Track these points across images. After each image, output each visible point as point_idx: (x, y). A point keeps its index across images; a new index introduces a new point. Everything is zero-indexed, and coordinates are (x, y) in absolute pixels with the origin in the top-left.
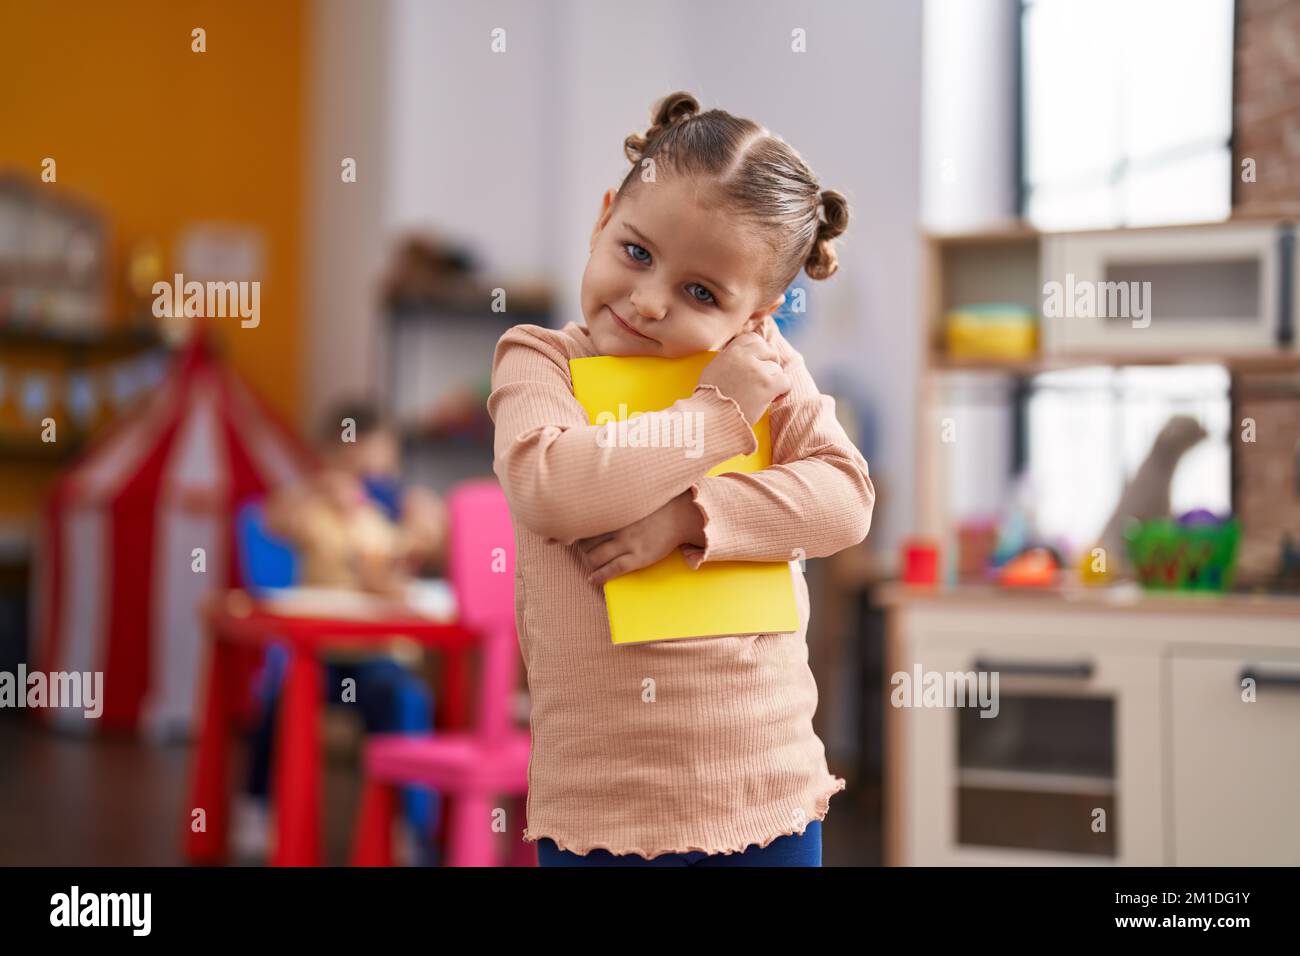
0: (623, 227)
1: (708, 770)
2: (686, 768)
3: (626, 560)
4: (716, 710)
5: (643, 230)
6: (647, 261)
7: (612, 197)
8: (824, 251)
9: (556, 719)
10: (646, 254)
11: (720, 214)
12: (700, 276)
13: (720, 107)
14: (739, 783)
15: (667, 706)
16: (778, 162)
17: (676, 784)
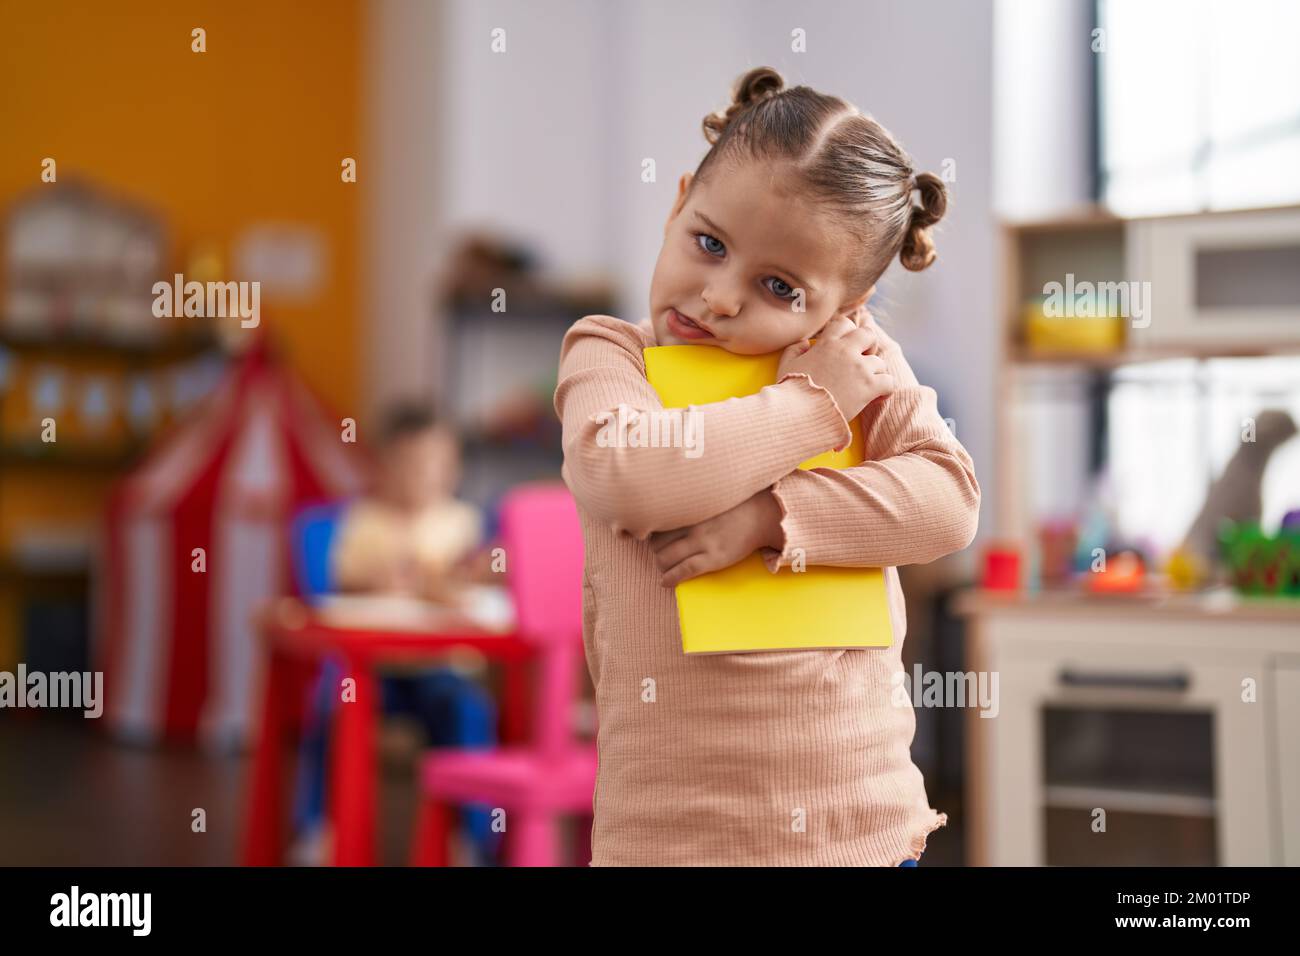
0: (694, 215)
1: (786, 801)
2: (761, 798)
3: (698, 561)
4: (795, 734)
5: (713, 218)
6: (721, 253)
7: (687, 183)
8: (920, 240)
9: (622, 741)
10: (719, 246)
11: (798, 201)
12: (777, 268)
13: (804, 84)
14: (821, 816)
15: (742, 728)
16: (865, 143)
17: (749, 816)
